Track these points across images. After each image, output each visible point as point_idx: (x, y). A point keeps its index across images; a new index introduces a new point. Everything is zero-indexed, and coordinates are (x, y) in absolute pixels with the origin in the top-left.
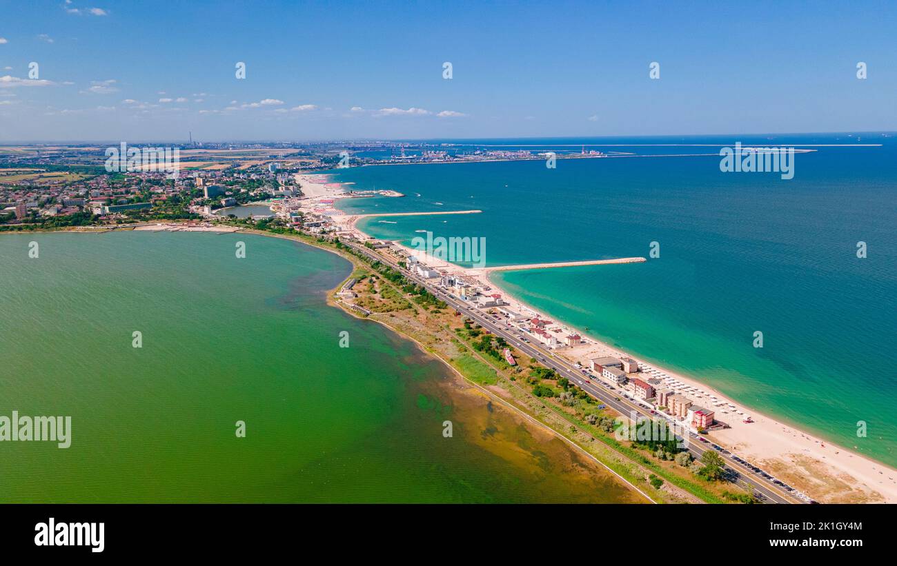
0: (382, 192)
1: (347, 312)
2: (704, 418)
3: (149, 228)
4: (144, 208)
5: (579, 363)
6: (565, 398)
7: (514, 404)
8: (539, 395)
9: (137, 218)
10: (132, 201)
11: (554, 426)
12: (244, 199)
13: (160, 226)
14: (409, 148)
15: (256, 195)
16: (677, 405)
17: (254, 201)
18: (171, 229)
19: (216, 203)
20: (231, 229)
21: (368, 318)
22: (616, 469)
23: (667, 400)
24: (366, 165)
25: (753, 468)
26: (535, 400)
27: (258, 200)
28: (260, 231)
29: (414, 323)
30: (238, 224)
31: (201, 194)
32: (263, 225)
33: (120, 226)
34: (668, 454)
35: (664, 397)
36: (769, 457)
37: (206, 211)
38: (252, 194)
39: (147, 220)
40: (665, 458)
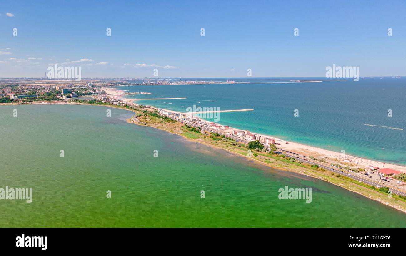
0: (142, 93)
1: (137, 124)
2: (272, 141)
3: (39, 104)
4: (34, 97)
5: (229, 133)
6: (224, 140)
7: (206, 142)
8: (215, 140)
9: (32, 100)
10: (27, 94)
11: (221, 146)
12: (80, 94)
13: (43, 103)
14: (151, 80)
15: (85, 93)
16: (263, 139)
17: (85, 95)
18: (50, 104)
19: (68, 95)
20: (77, 104)
21: (146, 125)
22: (242, 154)
23: (260, 138)
24: (132, 85)
25: (287, 151)
26: (214, 141)
27: (86, 95)
28: (91, 104)
29: (164, 126)
30: (80, 102)
31: (60, 92)
32: (92, 102)
33: (24, 103)
34: (259, 149)
35: (259, 138)
36: (292, 149)
37: (64, 98)
38: (83, 92)
39: (37, 101)
40: (258, 151)
